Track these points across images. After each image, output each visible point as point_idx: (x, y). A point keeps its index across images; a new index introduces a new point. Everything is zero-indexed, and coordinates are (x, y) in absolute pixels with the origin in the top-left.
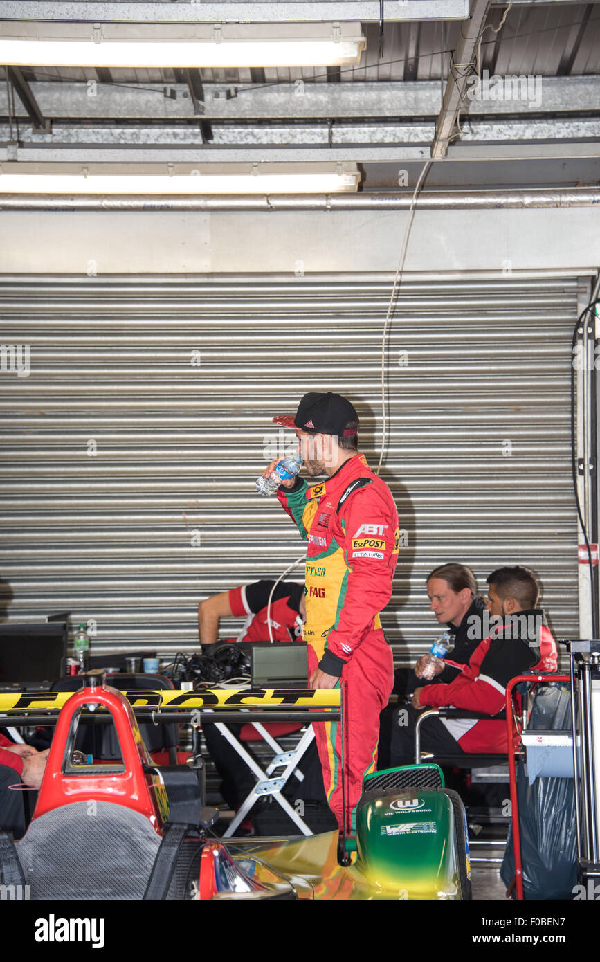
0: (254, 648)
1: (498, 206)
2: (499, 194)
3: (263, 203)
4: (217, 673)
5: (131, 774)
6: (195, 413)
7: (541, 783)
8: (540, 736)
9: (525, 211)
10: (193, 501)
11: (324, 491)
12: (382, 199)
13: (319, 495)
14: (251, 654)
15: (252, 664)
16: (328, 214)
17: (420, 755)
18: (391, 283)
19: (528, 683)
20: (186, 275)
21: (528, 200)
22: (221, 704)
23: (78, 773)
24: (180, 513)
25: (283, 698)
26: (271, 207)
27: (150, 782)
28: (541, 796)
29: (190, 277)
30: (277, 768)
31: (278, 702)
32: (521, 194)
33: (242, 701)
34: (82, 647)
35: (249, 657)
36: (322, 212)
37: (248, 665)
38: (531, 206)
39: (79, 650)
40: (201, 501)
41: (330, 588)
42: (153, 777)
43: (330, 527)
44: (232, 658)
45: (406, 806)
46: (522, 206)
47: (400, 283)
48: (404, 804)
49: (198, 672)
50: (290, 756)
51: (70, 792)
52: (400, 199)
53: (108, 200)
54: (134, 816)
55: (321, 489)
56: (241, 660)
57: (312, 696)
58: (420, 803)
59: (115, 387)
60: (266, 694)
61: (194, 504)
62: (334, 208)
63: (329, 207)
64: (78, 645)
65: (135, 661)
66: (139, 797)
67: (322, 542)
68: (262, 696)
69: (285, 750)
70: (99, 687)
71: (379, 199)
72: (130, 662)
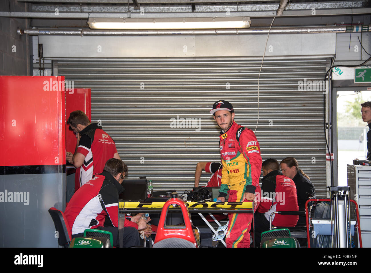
0: (213, 189)
1: (298, 33)
2: (298, 29)
3: (214, 32)
4: (200, 198)
5: (188, 229)
6: (189, 107)
7: (318, 237)
8: (318, 221)
9: (308, 35)
10: (188, 137)
11: (227, 136)
12: (256, 30)
13: (225, 137)
14: (212, 191)
15: (212, 194)
16: (237, 36)
17: (272, 227)
18: (261, 60)
19: (313, 202)
20: (186, 58)
21: (309, 30)
22: (209, 207)
23: (169, 228)
24: (183, 142)
25: (231, 205)
26: (217, 33)
27: (194, 232)
28: (318, 242)
29: (188, 59)
30: (219, 231)
31: (230, 206)
32: (307, 28)
33: (216, 206)
34: (151, 188)
35: (211, 192)
36: (235, 35)
37: (210, 195)
38: (310, 33)
39: (150, 189)
40: (191, 137)
41: (240, 168)
42: (195, 230)
43: (236, 147)
44: (204, 192)
45: (280, 243)
46: (307, 33)
47: (264, 60)
48: (279, 242)
49: (193, 197)
50: (224, 227)
51: (166, 235)
52: (263, 30)
53: (160, 31)
54: (189, 243)
55: (226, 135)
56: (208, 193)
57: (241, 204)
58: (285, 242)
59: (161, 97)
60: (225, 203)
61: (188, 139)
62: (240, 34)
63: (237, 33)
64: (149, 188)
65: (170, 193)
66: (191, 237)
67: (234, 153)
68: (224, 204)
69: (222, 225)
70: (176, 198)
71: (255, 30)
72: (168, 194)
